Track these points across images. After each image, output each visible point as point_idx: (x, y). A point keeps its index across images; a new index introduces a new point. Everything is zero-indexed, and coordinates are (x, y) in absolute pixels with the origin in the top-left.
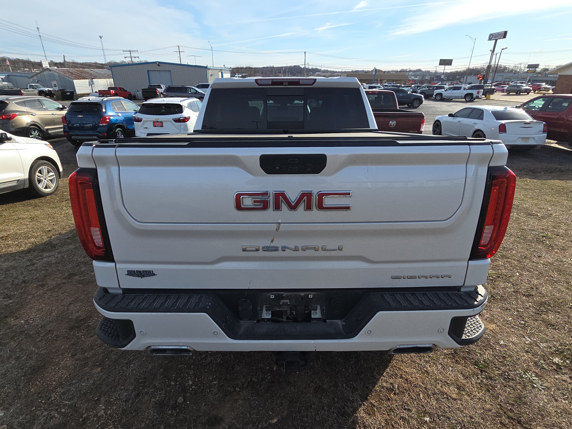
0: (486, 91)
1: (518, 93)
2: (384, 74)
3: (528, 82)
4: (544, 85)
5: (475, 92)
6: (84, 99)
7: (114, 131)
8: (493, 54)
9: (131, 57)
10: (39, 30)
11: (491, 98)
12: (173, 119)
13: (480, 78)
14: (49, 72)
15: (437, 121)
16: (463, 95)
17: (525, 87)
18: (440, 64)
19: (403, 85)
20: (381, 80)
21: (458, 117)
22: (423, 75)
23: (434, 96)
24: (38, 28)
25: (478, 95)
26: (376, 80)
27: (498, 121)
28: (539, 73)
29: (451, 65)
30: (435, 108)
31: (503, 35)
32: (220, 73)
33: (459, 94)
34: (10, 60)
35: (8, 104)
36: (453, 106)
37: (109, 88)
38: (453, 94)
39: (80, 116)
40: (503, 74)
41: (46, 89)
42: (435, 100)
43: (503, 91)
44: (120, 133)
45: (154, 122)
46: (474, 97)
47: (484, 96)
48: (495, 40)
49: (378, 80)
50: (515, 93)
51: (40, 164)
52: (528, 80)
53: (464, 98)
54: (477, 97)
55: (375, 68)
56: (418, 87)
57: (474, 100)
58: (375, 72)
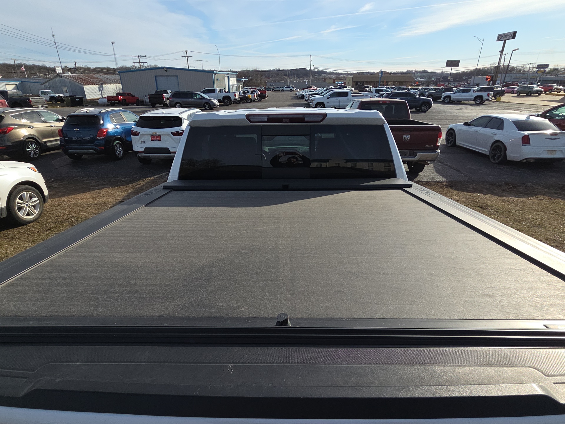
0: (496, 92)
1: (529, 94)
2: (390, 76)
3: (538, 83)
4: (555, 86)
5: (484, 94)
6: (82, 111)
7: (112, 144)
8: (502, 55)
9: (140, 63)
10: (54, 37)
11: (501, 100)
12: (171, 133)
13: (489, 79)
14: (60, 78)
15: (451, 129)
16: (473, 98)
17: (536, 88)
18: (447, 65)
19: (410, 87)
20: (387, 82)
21: (474, 126)
22: (430, 76)
23: (442, 99)
24: (53, 35)
25: (488, 97)
26: (382, 82)
27: (520, 132)
28: (549, 73)
29: (458, 66)
30: (444, 111)
31: (512, 35)
32: (226, 78)
33: (468, 96)
34: (26, 66)
35: (4, 117)
36: (463, 110)
37: (117, 93)
38: (462, 96)
39: (77, 129)
40: (511, 75)
41: (57, 95)
42: (444, 103)
43: (512, 93)
44: (118, 146)
45: (152, 136)
46: (484, 100)
47: (493, 98)
48: (503, 41)
49: (384, 82)
50: (526, 95)
51: (21, 189)
52: (537, 81)
53: (473, 101)
54: (488, 100)
55: (381, 70)
56: (425, 89)
57: (484, 102)
58: (381, 74)
